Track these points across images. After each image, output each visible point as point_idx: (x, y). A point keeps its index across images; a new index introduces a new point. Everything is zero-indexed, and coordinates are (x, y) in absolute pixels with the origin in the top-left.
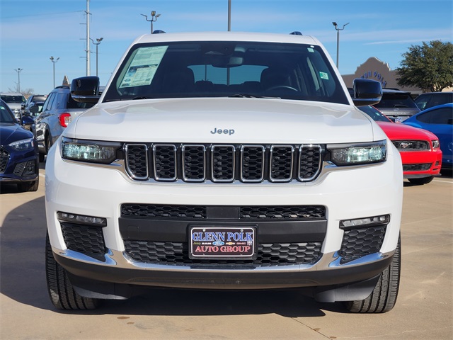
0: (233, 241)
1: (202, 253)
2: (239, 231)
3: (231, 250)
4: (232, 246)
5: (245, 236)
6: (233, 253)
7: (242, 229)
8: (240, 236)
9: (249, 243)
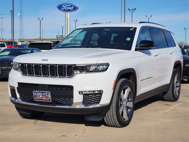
0: (45, 96)
1: (37, 99)
2: (46, 93)
3: (44, 99)
4: (45, 97)
5: (48, 94)
6: (45, 100)
7: (47, 92)
8: (46, 94)
9: (49, 97)
